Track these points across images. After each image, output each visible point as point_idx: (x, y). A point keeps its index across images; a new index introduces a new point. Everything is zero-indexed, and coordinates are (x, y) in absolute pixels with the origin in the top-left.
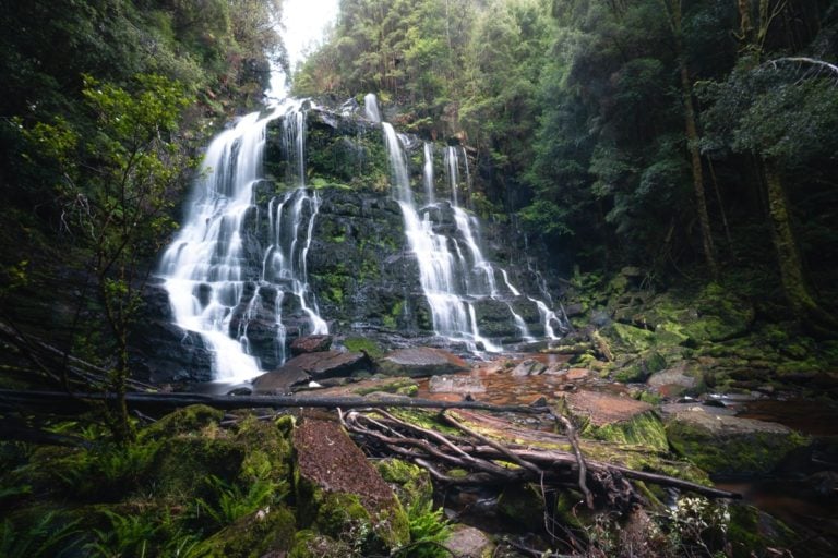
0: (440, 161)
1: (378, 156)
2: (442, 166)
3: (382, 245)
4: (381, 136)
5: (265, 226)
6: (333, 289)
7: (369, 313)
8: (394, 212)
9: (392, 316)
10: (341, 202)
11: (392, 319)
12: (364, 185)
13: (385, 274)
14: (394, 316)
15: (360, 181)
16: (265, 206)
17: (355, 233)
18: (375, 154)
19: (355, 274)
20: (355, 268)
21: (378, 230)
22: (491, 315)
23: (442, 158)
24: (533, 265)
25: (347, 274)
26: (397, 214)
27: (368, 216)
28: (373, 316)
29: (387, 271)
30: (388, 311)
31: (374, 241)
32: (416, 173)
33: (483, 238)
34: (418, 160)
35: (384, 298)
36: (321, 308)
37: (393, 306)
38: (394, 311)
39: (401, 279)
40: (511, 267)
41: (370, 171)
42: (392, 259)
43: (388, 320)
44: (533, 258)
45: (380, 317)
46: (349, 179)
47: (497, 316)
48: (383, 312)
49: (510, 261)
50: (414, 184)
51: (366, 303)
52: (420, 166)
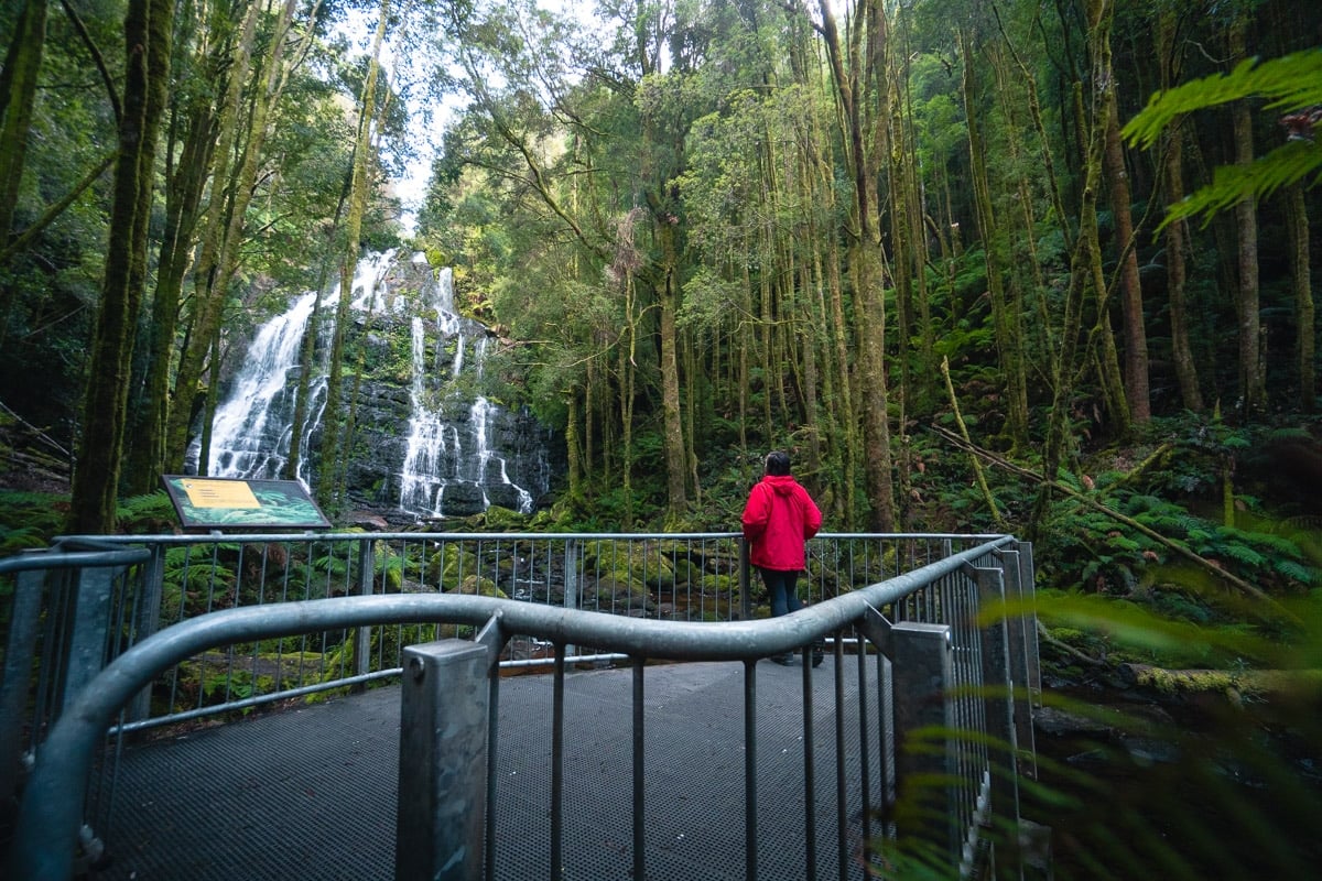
0: (471, 352)
1: (405, 348)
3: (382, 430)
4: (408, 330)
5: (288, 408)
7: (349, 486)
8: (402, 402)
9: (372, 490)
11: (371, 494)
12: (387, 374)
13: (377, 456)
14: (375, 490)
15: (384, 370)
16: (291, 391)
18: (402, 346)
21: (377, 418)
23: (474, 349)
26: (405, 402)
27: (373, 405)
28: (352, 488)
29: (378, 453)
30: (369, 485)
31: (372, 427)
32: (448, 363)
33: (497, 429)
34: (451, 351)
35: (364, 475)
36: (311, 478)
37: (374, 482)
38: (375, 487)
39: (388, 460)
40: (514, 458)
41: (394, 362)
42: (386, 443)
43: (368, 493)
44: (547, 452)
45: (359, 490)
46: (372, 370)
47: (465, 498)
48: (365, 487)
49: (516, 452)
50: (444, 373)
51: (350, 478)
52: (453, 357)
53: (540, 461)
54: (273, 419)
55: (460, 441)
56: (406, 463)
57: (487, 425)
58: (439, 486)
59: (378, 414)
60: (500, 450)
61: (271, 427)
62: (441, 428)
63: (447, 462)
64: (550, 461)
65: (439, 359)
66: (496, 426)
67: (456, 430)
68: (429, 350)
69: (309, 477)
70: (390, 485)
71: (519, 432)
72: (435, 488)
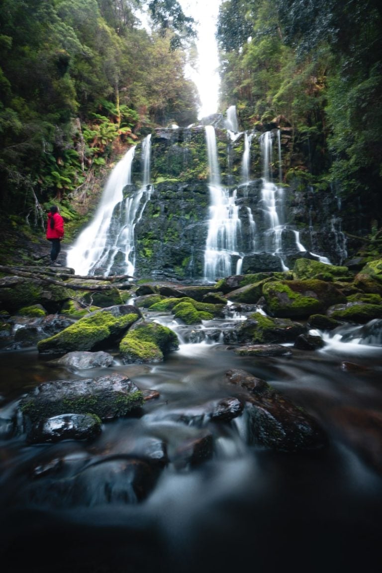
0: (256, 146)
1: (202, 153)
2: (258, 150)
6: (145, 249)
7: (164, 264)
8: (201, 193)
9: (181, 266)
10: (165, 191)
11: (181, 269)
12: (191, 176)
13: (184, 238)
14: (184, 267)
15: (188, 173)
17: (166, 210)
18: (199, 152)
19: (162, 238)
20: (162, 234)
21: (183, 207)
22: (258, 266)
23: (259, 144)
24: (336, 226)
25: (155, 238)
26: (204, 193)
27: (179, 198)
28: (166, 266)
29: (185, 236)
30: (179, 263)
31: (179, 215)
32: (238, 161)
33: (286, 207)
34: (239, 150)
35: (174, 254)
36: (137, 261)
37: (182, 259)
38: (184, 264)
39: (193, 241)
40: (307, 229)
41: (195, 165)
42: (190, 227)
43: (178, 270)
44: (340, 219)
45: (172, 267)
46: (178, 174)
47: (264, 267)
48: (175, 264)
49: (308, 224)
50: (235, 169)
51: (163, 258)
52: (241, 154)
53: (333, 230)
54: (114, 223)
55: (254, 219)
56: (208, 241)
57: (277, 204)
58: (238, 257)
59: (183, 204)
60: (292, 224)
61: (113, 229)
62: (236, 208)
63: (244, 239)
64: (343, 230)
65: (230, 159)
66: (287, 203)
67: (249, 209)
68: (221, 152)
69: (134, 261)
70: (195, 260)
71: (308, 206)
72: (234, 259)
